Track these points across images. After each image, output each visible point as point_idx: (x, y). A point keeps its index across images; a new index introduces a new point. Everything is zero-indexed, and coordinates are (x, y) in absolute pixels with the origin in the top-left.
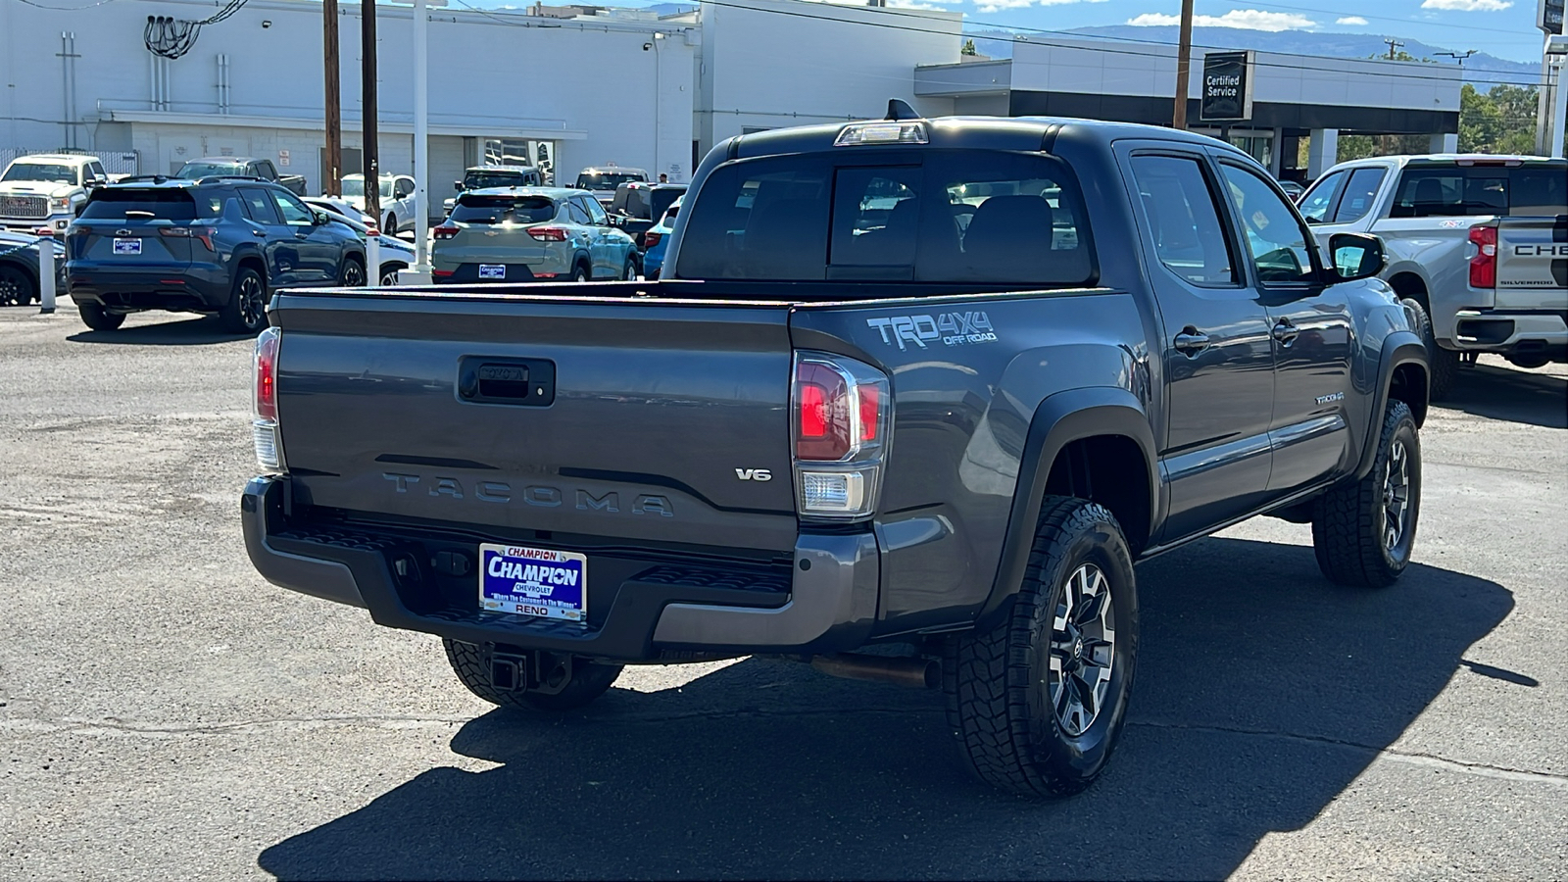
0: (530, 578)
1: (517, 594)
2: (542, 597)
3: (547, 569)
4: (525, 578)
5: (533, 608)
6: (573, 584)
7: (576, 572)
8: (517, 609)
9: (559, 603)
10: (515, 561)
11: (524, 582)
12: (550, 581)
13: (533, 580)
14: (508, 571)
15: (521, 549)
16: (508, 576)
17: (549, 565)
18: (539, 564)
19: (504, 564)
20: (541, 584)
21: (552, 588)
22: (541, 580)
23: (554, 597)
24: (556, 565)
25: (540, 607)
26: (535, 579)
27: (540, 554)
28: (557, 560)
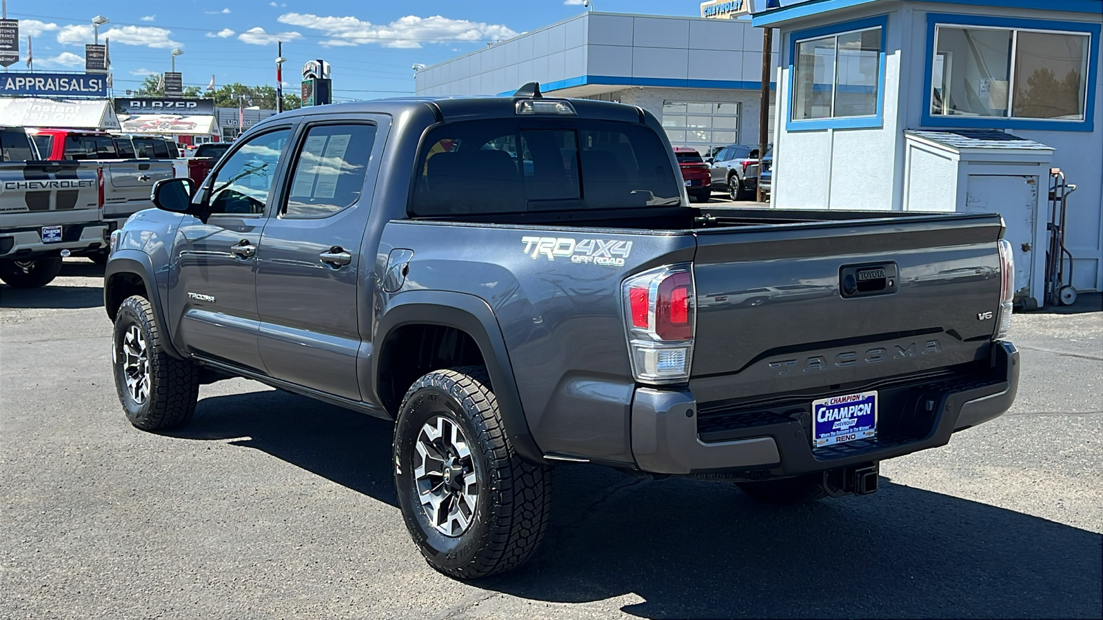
0: (843, 417)
1: (835, 430)
2: (850, 427)
3: (853, 407)
4: (840, 417)
5: (847, 437)
6: (869, 413)
7: (870, 404)
8: (837, 440)
9: (860, 428)
10: (833, 407)
11: (839, 420)
12: (855, 415)
13: (845, 417)
14: (830, 416)
15: (838, 397)
16: (830, 420)
17: (854, 404)
18: (848, 405)
19: (827, 411)
20: (850, 418)
21: (856, 419)
22: (850, 416)
23: (857, 426)
24: (859, 403)
25: (851, 434)
26: (847, 416)
27: (849, 398)
28: (861, 399)
